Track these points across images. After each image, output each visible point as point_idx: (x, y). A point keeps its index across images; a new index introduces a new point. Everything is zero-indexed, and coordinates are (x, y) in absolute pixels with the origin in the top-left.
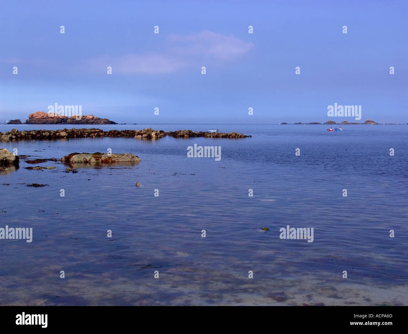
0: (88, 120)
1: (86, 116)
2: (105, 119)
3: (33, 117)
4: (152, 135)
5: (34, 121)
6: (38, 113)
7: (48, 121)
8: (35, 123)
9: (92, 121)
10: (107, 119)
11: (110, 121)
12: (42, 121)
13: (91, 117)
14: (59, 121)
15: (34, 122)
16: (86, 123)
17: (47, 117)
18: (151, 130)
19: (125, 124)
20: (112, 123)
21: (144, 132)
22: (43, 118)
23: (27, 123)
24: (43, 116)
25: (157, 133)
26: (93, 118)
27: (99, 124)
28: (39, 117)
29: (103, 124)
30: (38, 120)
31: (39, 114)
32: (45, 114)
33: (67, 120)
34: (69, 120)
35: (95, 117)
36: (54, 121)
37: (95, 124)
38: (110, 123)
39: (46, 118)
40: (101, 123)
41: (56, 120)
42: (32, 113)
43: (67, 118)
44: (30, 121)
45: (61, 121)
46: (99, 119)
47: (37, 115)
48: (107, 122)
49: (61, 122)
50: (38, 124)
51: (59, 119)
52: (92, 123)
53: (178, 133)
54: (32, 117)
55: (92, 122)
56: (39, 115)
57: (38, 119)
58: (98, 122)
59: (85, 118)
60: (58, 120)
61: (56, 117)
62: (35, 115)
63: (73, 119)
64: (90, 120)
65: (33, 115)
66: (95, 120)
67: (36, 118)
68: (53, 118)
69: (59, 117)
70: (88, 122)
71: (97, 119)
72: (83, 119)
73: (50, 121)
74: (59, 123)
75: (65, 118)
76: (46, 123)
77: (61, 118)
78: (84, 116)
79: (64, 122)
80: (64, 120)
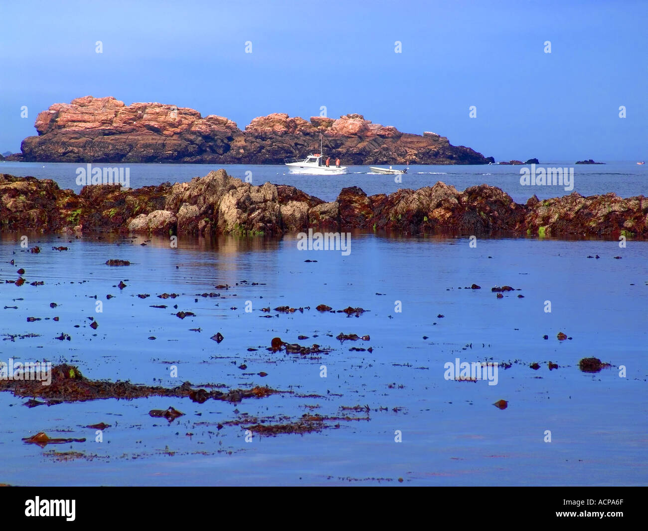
0: (338, 141)
1: (330, 123)
2: (426, 135)
3: (60, 127)
5: (64, 144)
6: (82, 105)
7: (131, 146)
8: (64, 154)
9: (360, 146)
10: (435, 139)
11: (451, 147)
12: (101, 145)
13: (353, 125)
14: (191, 149)
15: (61, 150)
17: (128, 127)
19: (534, 161)
20: (467, 157)
22: (110, 133)
24: (111, 122)
26: (364, 129)
27: (393, 161)
28: (89, 125)
29: (414, 162)
30: (83, 140)
31: (90, 109)
32: (121, 110)
33: (230, 139)
34: (243, 143)
35: (374, 126)
36: (164, 145)
37: (375, 163)
38: (451, 158)
39: (125, 132)
40: (403, 155)
41: (174, 141)
42: (56, 105)
43: (232, 134)
44: (41, 144)
45: (200, 147)
46: (398, 136)
47: (80, 118)
48: (436, 154)
49: (201, 151)
51: (192, 137)
52: (359, 158)
54: (51, 125)
55: (360, 154)
56: (86, 117)
57: (82, 134)
58: (387, 149)
59: (323, 131)
60: (184, 144)
61: (172, 125)
62: (64, 117)
63: (263, 137)
64: (348, 143)
65: (58, 114)
66: (375, 140)
67: (75, 132)
68: (157, 131)
69: (191, 125)
70: (340, 153)
71: (382, 136)
72: (313, 136)
73: (146, 146)
74: (190, 155)
75: (221, 128)
76: (124, 156)
77: (199, 133)
78: (316, 123)
79: (214, 150)
80: (214, 141)
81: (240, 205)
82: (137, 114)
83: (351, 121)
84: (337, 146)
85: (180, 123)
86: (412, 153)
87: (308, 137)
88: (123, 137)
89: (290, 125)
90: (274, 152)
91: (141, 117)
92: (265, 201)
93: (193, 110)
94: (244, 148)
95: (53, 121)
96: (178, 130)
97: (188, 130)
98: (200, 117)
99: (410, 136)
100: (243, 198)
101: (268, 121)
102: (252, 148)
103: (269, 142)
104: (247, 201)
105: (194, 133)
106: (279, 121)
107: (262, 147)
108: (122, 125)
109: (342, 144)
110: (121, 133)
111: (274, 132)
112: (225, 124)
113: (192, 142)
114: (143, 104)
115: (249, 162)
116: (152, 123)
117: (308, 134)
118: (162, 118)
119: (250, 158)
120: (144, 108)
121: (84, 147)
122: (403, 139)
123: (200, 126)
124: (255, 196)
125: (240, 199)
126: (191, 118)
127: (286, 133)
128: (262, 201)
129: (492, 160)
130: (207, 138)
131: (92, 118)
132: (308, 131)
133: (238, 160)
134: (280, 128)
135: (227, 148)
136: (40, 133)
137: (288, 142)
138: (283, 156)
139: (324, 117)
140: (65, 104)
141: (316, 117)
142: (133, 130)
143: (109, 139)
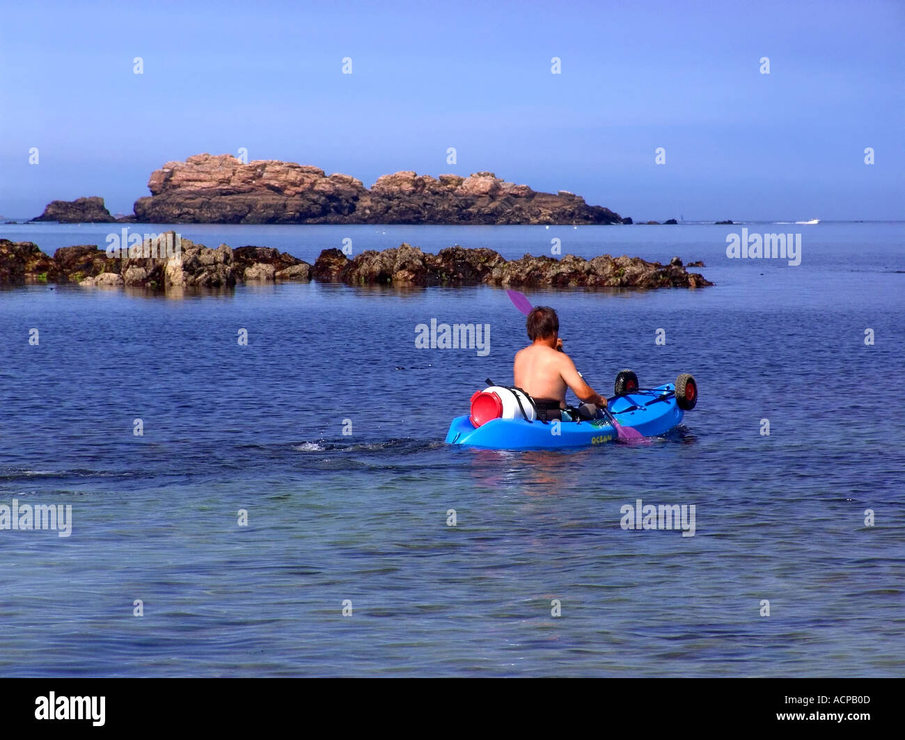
0: (468, 201)
1: (460, 182)
2: (561, 194)
3: (174, 187)
5: (179, 205)
6: (198, 164)
7: (250, 207)
8: (179, 215)
9: (492, 205)
10: (571, 198)
11: (587, 208)
12: (219, 206)
13: (484, 184)
14: (315, 209)
15: (177, 212)
16: (455, 218)
17: (247, 187)
19: (673, 222)
20: (603, 217)
22: (228, 193)
23: (141, 216)
24: (228, 181)
26: (496, 188)
27: (526, 221)
28: (205, 185)
29: (548, 223)
30: (199, 200)
31: (206, 167)
32: (239, 169)
33: (356, 199)
34: (369, 203)
35: (506, 185)
36: (285, 206)
37: (508, 223)
38: (587, 218)
39: (244, 192)
40: (537, 215)
41: (297, 201)
42: (170, 163)
43: (361, 191)
44: (154, 204)
45: (324, 207)
46: (531, 195)
47: (195, 176)
48: (572, 215)
49: (325, 211)
50: (196, 221)
51: (315, 197)
52: (491, 218)
54: (165, 185)
55: (492, 214)
56: (202, 176)
57: (198, 194)
58: (520, 209)
59: (452, 190)
60: (306, 204)
61: (293, 184)
62: (178, 176)
63: (390, 197)
64: (479, 203)
65: (172, 173)
66: (507, 200)
67: (191, 192)
68: (278, 190)
69: (313, 184)
70: (470, 214)
71: (516, 196)
72: (443, 195)
73: (266, 207)
74: (313, 216)
75: (347, 188)
76: (243, 217)
77: (322, 193)
78: (445, 181)
79: (338, 211)
80: (339, 200)
81: (187, 268)
82: (256, 172)
83: (482, 179)
84: (468, 206)
85: (302, 182)
86: (546, 214)
87: (437, 197)
88: (242, 197)
89: (419, 184)
90: (402, 213)
91: (260, 176)
92: (216, 263)
93: (316, 168)
94: (370, 208)
95: (167, 180)
96: (300, 189)
97: (311, 190)
98: (324, 176)
99: (544, 195)
100: (190, 260)
101: (393, 180)
102: (380, 207)
103: (395, 202)
104: (194, 263)
105: (317, 192)
106: (407, 180)
107: (389, 208)
108: (240, 184)
109: (473, 204)
110: (239, 193)
111: (402, 192)
112: (350, 182)
113: (315, 202)
114: (262, 161)
115: (376, 223)
116: (272, 183)
117: (437, 193)
118: (283, 177)
119: (376, 219)
120: (264, 166)
121: (200, 208)
122: (537, 198)
123: (323, 186)
124: (204, 258)
125: (186, 262)
126: (314, 177)
127: (414, 192)
128: (213, 263)
129: (628, 221)
130: (332, 197)
131: (208, 177)
132: (437, 190)
133: (364, 221)
134: (408, 187)
135: (352, 209)
136: (154, 193)
137: (416, 202)
138: (411, 216)
139: (453, 175)
140: (180, 163)
141: (445, 175)
142: (252, 189)
143: (227, 199)
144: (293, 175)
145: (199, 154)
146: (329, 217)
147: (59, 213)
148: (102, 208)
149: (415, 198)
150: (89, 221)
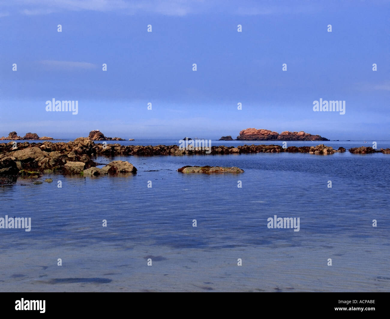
0: (299, 136)
1: (297, 133)
2: (316, 135)
4: (324, 151)
5: (245, 137)
6: (248, 130)
7: (258, 138)
8: (245, 139)
9: (303, 137)
10: (318, 136)
11: (321, 138)
12: (252, 137)
13: (302, 133)
14: (270, 138)
15: (245, 138)
16: (296, 140)
18: (324, 147)
19: (338, 140)
20: (325, 139)
21: (317, 148)
22: (254, 135)
23: (238, 139)
24: (254, 133)
25: (329, 149)
26: (304, 134)
27: (310, 140)
28: (250, 134)
29: (314, 140)
30: (249, 136)
31: (250, 130)
32: (256, 131)
33: (277, 136)
35: (306, 134)
36: (264, 137)
37: (306, 141)
38: (321, 140)
40: (312, 139)
41: (266, 136)
43: (278, 135)
44: (241, 137)
46: (311, 135)
47: (248, 132)
48: (319, 139)
50: (248, 140)
52: (303, 140)
53: (355, 149)
54: (243, 134)
56: (249, 132)
58: (309, 138)
59: (296, 135)
60: (268, 137)
61: (266, 133)
62: (245, 132)
63: (284, 136)
64: (301, 137)
65: (244, 132)
66: (306, 136)
67: (247, 135)
68: (263, 135)
69: (269, 133)
70: (299, 139)
71: (308, 135)
72: (294, 135)
73: (261, 137)
74: (270, 139)
75: (276, 134)
77: (271, 135)
78: (294, 133)
79: (274, 138)
80: (274, 136)
82: (259, 131)
83: (301, 132)
84: (299, 137)
85: (268, 133)
86: (314, 139)
88: (256, 136)
89: (289, 133)
90: (286, 139)
91: (260, 132)
93: (270, 130)
94: (280, 138)
95: (243, 133)
97: (269, 134)
98: (271, 132)
101: (284, 133)
102: (282, 138)
103: (285, 137)
105: (270, 135)
106: (287, 133)
107: (284, 138)
108: (256, 133)
110: (256, 135)
112: (276, 133)
113: (270, 137)
114: (260, 129)
116: (262, 133)
117: (292, 135)
118: (264, 132)
119: (281, 140)
120: (260, 130)
121: (249, 138)
122: (312, 136)
126: (270, 132)
127: (288, 135)
129: (329, 140)
130: (273, 136)
133: (279, 140)
134: (287, 134)
135: (277, 138)
136: (241, 135)
137: (289, 137)
138: (288, 139)
139: (296, 132)
140: (245, 129)
141: (294, 132)
142: (258, 134)
143: (254, 136)
144: (266, 132)
145: (249, 128)
146: (272, 139)
147: (224, 139)
148: (231, 138)
149: (288, 136)
150: (229, 140)
